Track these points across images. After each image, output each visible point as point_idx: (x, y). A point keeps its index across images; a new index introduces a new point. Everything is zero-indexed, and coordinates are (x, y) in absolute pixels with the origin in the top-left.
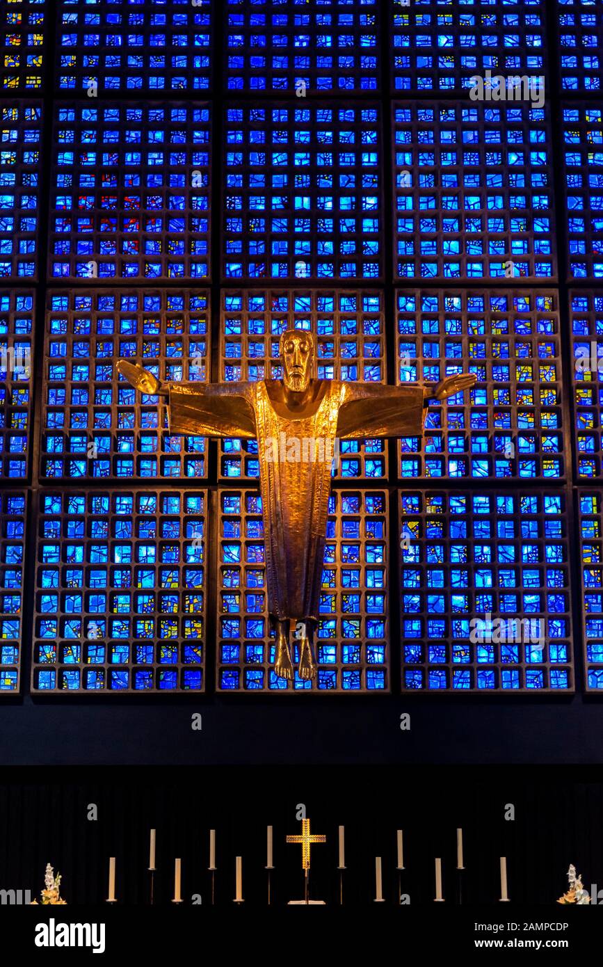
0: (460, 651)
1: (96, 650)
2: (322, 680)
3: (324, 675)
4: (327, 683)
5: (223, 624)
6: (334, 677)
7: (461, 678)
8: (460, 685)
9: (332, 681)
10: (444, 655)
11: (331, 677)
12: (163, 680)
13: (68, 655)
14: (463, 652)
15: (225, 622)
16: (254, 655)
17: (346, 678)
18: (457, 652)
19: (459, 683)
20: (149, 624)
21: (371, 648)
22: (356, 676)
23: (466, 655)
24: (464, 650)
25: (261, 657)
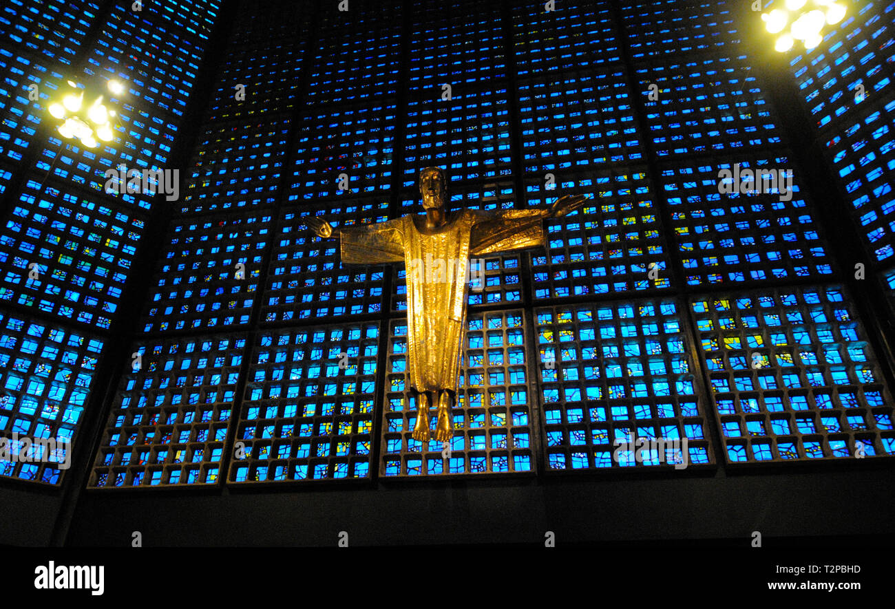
0: (598, 435)
1: (286, 448)
2: (474, 466)
3: (475, 461)
4: (478, 468)
5: (389, 422)
6: (484, 463)
7: (602, 458)
8: (602, 466)
9: (482, 466)
10: (584, 439)
11: (481, 462)
12: (337, 471)
13: (263, 453)
14: (601, 436)
15: (391, 420)
16: (415, 447)
17: (495, 463)
18: (595, 435)
19: (601, 463)
20: (330, 426)
21: (516, 436)
22: (504, 461)
23: (605, 437)
24: (603, 434)
25: (420, 448)
